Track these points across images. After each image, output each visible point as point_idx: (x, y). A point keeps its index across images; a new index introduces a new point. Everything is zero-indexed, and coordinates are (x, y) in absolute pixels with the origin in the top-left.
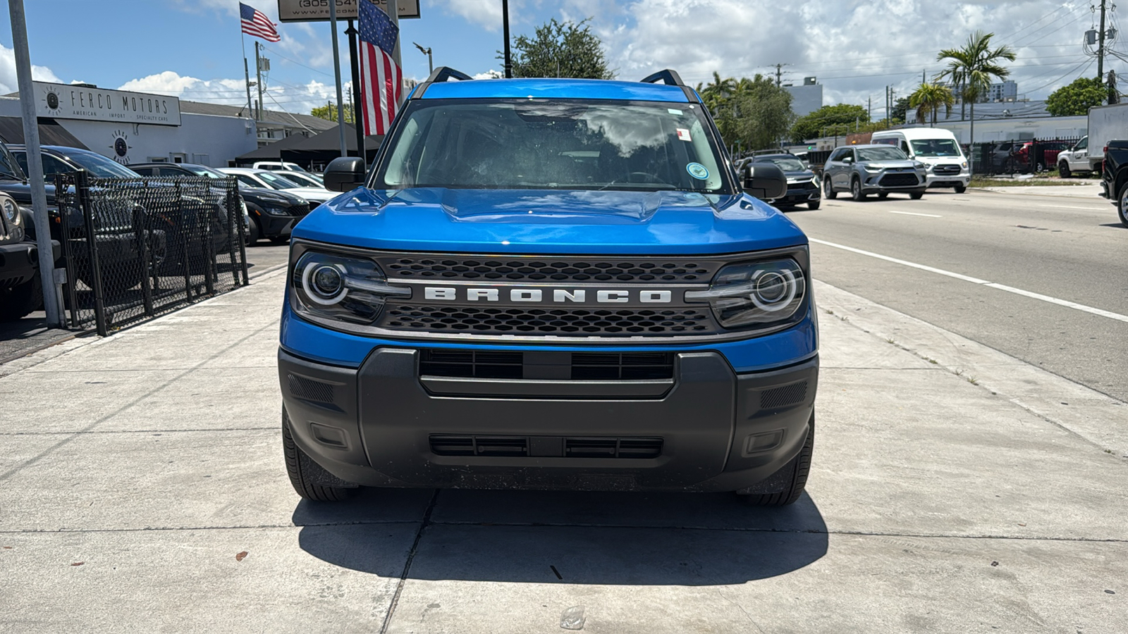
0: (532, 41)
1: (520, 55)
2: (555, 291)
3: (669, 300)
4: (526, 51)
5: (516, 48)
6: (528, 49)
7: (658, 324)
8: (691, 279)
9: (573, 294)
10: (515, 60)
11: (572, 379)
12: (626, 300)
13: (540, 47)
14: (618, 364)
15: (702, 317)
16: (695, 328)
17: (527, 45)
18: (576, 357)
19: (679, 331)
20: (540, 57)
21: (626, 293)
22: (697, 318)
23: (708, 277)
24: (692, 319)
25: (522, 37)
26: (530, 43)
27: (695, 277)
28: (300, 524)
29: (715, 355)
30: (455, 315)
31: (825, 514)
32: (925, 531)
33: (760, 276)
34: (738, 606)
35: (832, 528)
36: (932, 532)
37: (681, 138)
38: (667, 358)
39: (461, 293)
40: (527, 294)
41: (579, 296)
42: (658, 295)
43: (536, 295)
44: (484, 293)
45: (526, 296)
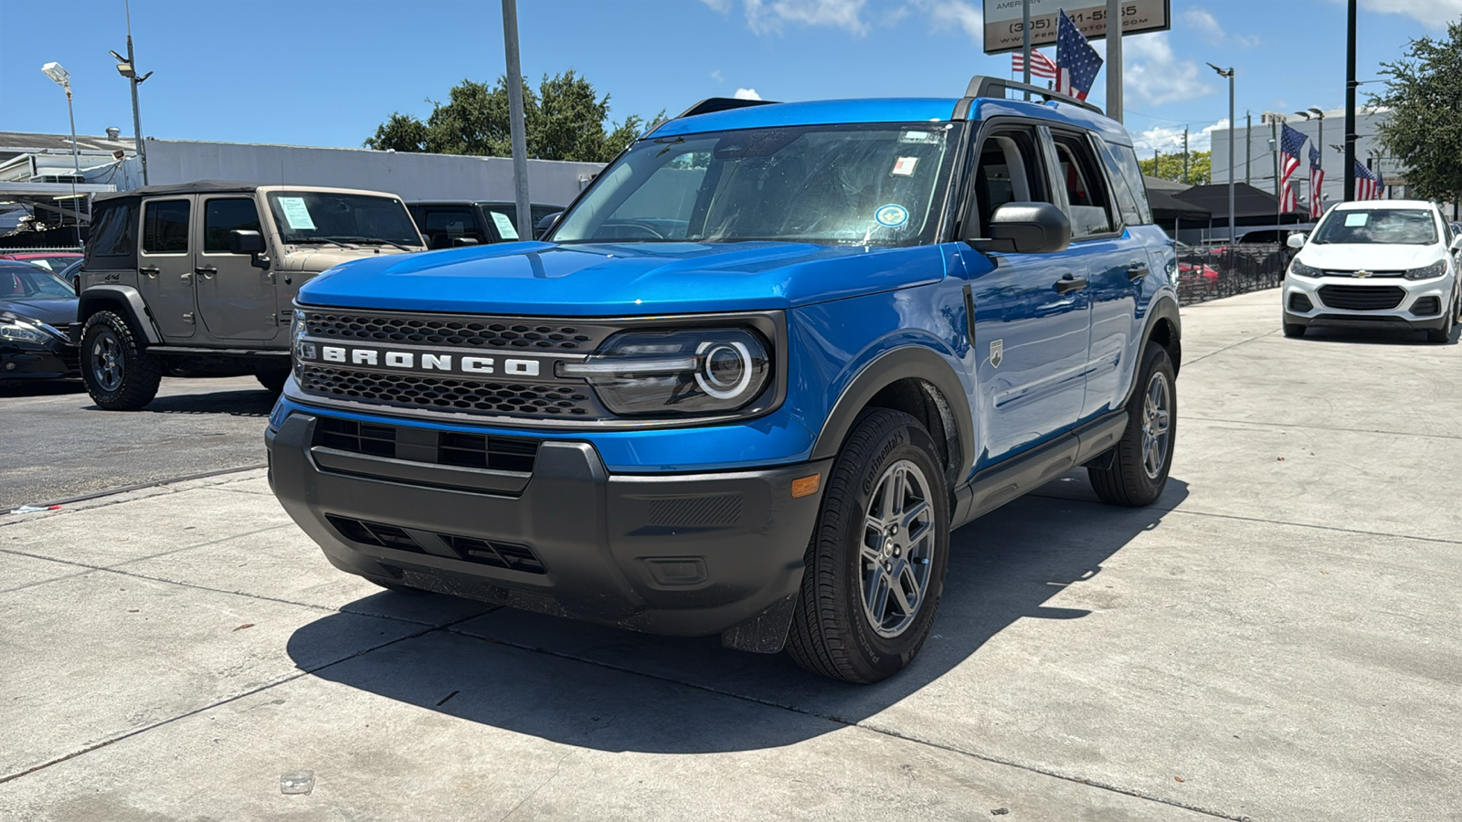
0: (1440, 44)
1: (1417, 66)
2: (424, 355)
3: (540, 368)
4: (1429, 60)
5: (1413, 56)
6: (1432, 56)
7: (529, 403)
8: (568, 347)
9: (439, 358)
10: (1410, 73)
11: (439, 463)
12: (490, 370)
13: (1454, 51)
14: (484, 449)
15: (582, 398)
16: (573, 411)
17: (1432, 50)
18: (447, 438)
19: (553, 413)
20: (1453, 65)
21: (490, 361)
22: (575, 398)
23: (592, 345)
24: (569, 399)
25: (1424, 39)
26: (1438, 48)
27: (573, 346)
28: (344, 609)
29: (585, 447)
30: (349, 380)
31: (902, 704)
32: (997, 752)
33: (709, 350)
34: (556, 772)
35: (872, 720)
36: (1005, 756)
37: (896, 171)
38: (533, 445)
39: (349, 355)
40: (400, 358)
41: (445, 363)
42: (524, 366)
43: (408, 359)
44: (365, 355)
45: (399, 360)
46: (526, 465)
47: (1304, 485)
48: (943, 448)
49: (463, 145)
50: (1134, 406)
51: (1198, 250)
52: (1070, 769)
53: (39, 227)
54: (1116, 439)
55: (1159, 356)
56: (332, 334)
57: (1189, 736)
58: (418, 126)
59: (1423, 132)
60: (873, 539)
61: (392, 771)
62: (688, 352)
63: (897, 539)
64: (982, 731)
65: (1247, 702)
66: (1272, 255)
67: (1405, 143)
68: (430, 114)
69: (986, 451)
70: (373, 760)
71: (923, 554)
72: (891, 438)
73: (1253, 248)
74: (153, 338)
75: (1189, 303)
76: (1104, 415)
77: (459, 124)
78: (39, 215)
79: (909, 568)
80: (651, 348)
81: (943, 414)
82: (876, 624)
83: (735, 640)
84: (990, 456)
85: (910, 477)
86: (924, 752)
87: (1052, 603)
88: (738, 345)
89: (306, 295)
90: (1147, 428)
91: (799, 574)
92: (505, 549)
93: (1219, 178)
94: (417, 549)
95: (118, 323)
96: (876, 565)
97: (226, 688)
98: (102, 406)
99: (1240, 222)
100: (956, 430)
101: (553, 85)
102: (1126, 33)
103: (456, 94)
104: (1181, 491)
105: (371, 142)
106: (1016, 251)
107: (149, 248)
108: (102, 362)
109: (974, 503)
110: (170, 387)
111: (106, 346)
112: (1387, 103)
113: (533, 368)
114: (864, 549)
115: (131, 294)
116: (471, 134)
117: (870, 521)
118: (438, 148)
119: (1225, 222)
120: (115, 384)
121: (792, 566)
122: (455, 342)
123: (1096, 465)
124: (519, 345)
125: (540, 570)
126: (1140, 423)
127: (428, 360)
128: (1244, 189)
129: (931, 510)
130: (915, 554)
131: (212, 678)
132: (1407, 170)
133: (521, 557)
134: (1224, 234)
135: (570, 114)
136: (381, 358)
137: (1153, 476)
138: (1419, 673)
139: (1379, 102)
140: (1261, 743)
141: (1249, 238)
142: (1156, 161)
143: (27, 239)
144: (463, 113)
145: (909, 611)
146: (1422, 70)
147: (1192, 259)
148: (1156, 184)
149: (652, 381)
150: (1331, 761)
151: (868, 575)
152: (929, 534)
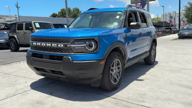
3: (63, 46)
7: (62, 51)
8: (67, 43)
11: (49, 59)
12: (56, 46)
14: (56, 57)
15: (69, 50)
16: (68, 52)
17: (190, 4)
18: (50, 56)
19: (65, 52)
21: (56, 45)
23: (71, 42)
24: (67, 50)
28: (39, 80)
29: (70, 57)
30: (36, 47)
31: (117, 94)
32: (130, 101)
33: (88, 43)
34: (66, 105)
35: (112, 96)
36: (131, 102)
37: (116, 18)
38: (62, 57)
39: (37, 44)
40: (44, 44)
41: (50, 45)
42: (61, 45)
43: (45, 44)
44: (39, 44)
45: (43, 44)
46: (61, 60)
47: (174, 62)
48: (123, 57)
49: (62, 17)
50: (150, 51)
51: (159, 30)
52: (140, 104)
53: (6, 27)
54: (148, 56)
55: (154, 44)
56: (34, 41)
57: (158, 99)
58: (56, 14)
59: (189, 14)
60: (112, 70)
61: (42, 104)
62: (85, 43)
63: (116, 70)
64: (128, 98)
65: (166, 93)
66: (169, 31)
67: (187, 16)
68: (58, 13)
69: (129, 58)
70: (39, 103)
71: (120, 72)
72: (115, 56)
73: (166, 30)
74: (19, 42)
75: (158, 37)
76: (146, 52)
77: (62, 14)
78: (6, 26)
79: (118, 74)
80: (80, 43)
81: (123, 52)
82: (113, 83)
83: (92, 85)
84: (130, 58)
85: (118, 61)
86: (120, 101)
87: (139, 79)
88: (92, 42)
89: (31, 35)
90: (152, 54)
91: (101, 75)
92: (59, 72)
93: (162, 21)
94: (46, 72)
95: (14, 40)
96: (113, 74)
97: (20, 91)
98: (12, 51)
99: (165, 27)
100: (125, 54)
101: (74, 9)
102: (150, 1)
103: (61, 10)
104: (157, 63)
105: (50, 16)
106: (133, 29)
107: (18, 30)
108: (12, 45)
109: (127, 65)
110: (21, 49)
111: (12, 43)
112: (184, 11)
113: (62, 46)
114: (111, 72)
115: (15, 36)
116: (63, 15)
117: (112, 68)
118: (59, 17)
119: (163, 27)
120: (13, 48)
121: (100, 74)
122: (51, 42)
123: (145, 59)
124: (60, 42)
125: (64, 75)
126: (151, 53)
127: (47, 45)
128: (165, 22)
129: (121, 66)
130: (119, 72)
131: (19, 90)
132: (187, 19)
133: (61, 73)
134: (163, 28)
135: (76, 12)
136: (41, 44)
137: (153, 61)
138: (191, 89)
139: (183, 11)
140: (168, 100)
141: (166, 29)
142: (154, 18)
143: (4, 29)
144: (62, 13)
145: (118, 80)
146: (189, 6)
147: (158, 31)
148: (154, 21)
149: (80, 48)
150: (178, 102)
151: (111, 75)
152: (121, 69)
